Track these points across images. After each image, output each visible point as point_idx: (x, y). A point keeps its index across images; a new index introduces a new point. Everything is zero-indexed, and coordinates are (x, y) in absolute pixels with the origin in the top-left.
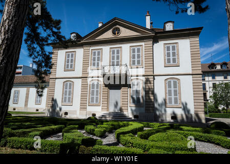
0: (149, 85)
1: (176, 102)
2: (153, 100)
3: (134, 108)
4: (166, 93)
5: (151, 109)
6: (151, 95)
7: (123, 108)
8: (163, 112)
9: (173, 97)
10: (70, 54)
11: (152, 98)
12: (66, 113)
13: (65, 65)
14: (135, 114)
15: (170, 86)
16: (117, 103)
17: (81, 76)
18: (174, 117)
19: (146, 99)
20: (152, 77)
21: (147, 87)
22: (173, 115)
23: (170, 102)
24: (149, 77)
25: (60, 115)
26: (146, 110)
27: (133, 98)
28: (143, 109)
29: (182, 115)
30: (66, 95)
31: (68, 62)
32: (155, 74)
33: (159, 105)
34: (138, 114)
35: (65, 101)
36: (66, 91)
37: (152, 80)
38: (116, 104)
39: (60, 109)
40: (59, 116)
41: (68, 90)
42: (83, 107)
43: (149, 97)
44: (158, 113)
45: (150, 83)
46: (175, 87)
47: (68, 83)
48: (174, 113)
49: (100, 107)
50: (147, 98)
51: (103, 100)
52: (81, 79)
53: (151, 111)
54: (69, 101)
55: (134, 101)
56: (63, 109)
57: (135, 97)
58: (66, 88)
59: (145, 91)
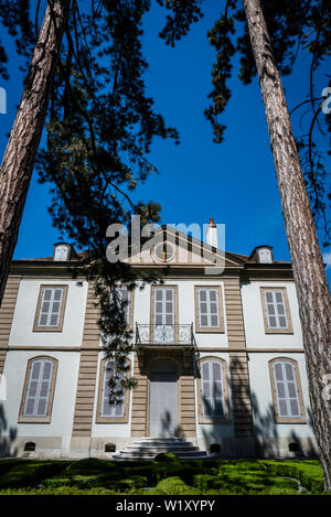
0: (239, 371)
1: (295, 412)
2: (249, 407)
3: (209, 428)
4: (273, 391)
5: (247, 427)
6: (244, 395)
7: (184, 427)
8: (272, 435)
9: (288, 399)
10: (53, 291)
11: (247, 401)
12: (30, 446)
13: (37, 317)
14: (213, 441)
15: (279, 377)
16: (168, 416)
17: (79, 344)
18: (295, 445)
19: (235, 404)
20: (244, 354)
21: (236, 377)
22: (292, 441)
23: (284, 412)
24: (238, 354)
25: (12, 451)
26: (236, 430)
27: (206, 403)
28: (230, 430)
29: (310, 440)
30: (33, 393)
31: (46, 310)
32: (249, 347)
33: (262, 421)
34: (220, 443)
35: (30, 410)
36: (34, 384)
37: (244, 360)
38: (165, 417)
39: (13, 435)
40: (8, 455)
41: (40, 380)
42: (81, 426)
43: (241, 399)
44: (260, 439)
45: (242, 369)
46: (290, 377)
47: (43, 363)
48: (294, 436)
49: (128, 427)
50: (237, 401)
51: (136, 407)
52: (79, 354)
53: (248, 433)
54: (41, 411)
55: (209, 411)
56: (19, 435)
57: (211, 399)
58: (36, 376)
59: (233, 387)
